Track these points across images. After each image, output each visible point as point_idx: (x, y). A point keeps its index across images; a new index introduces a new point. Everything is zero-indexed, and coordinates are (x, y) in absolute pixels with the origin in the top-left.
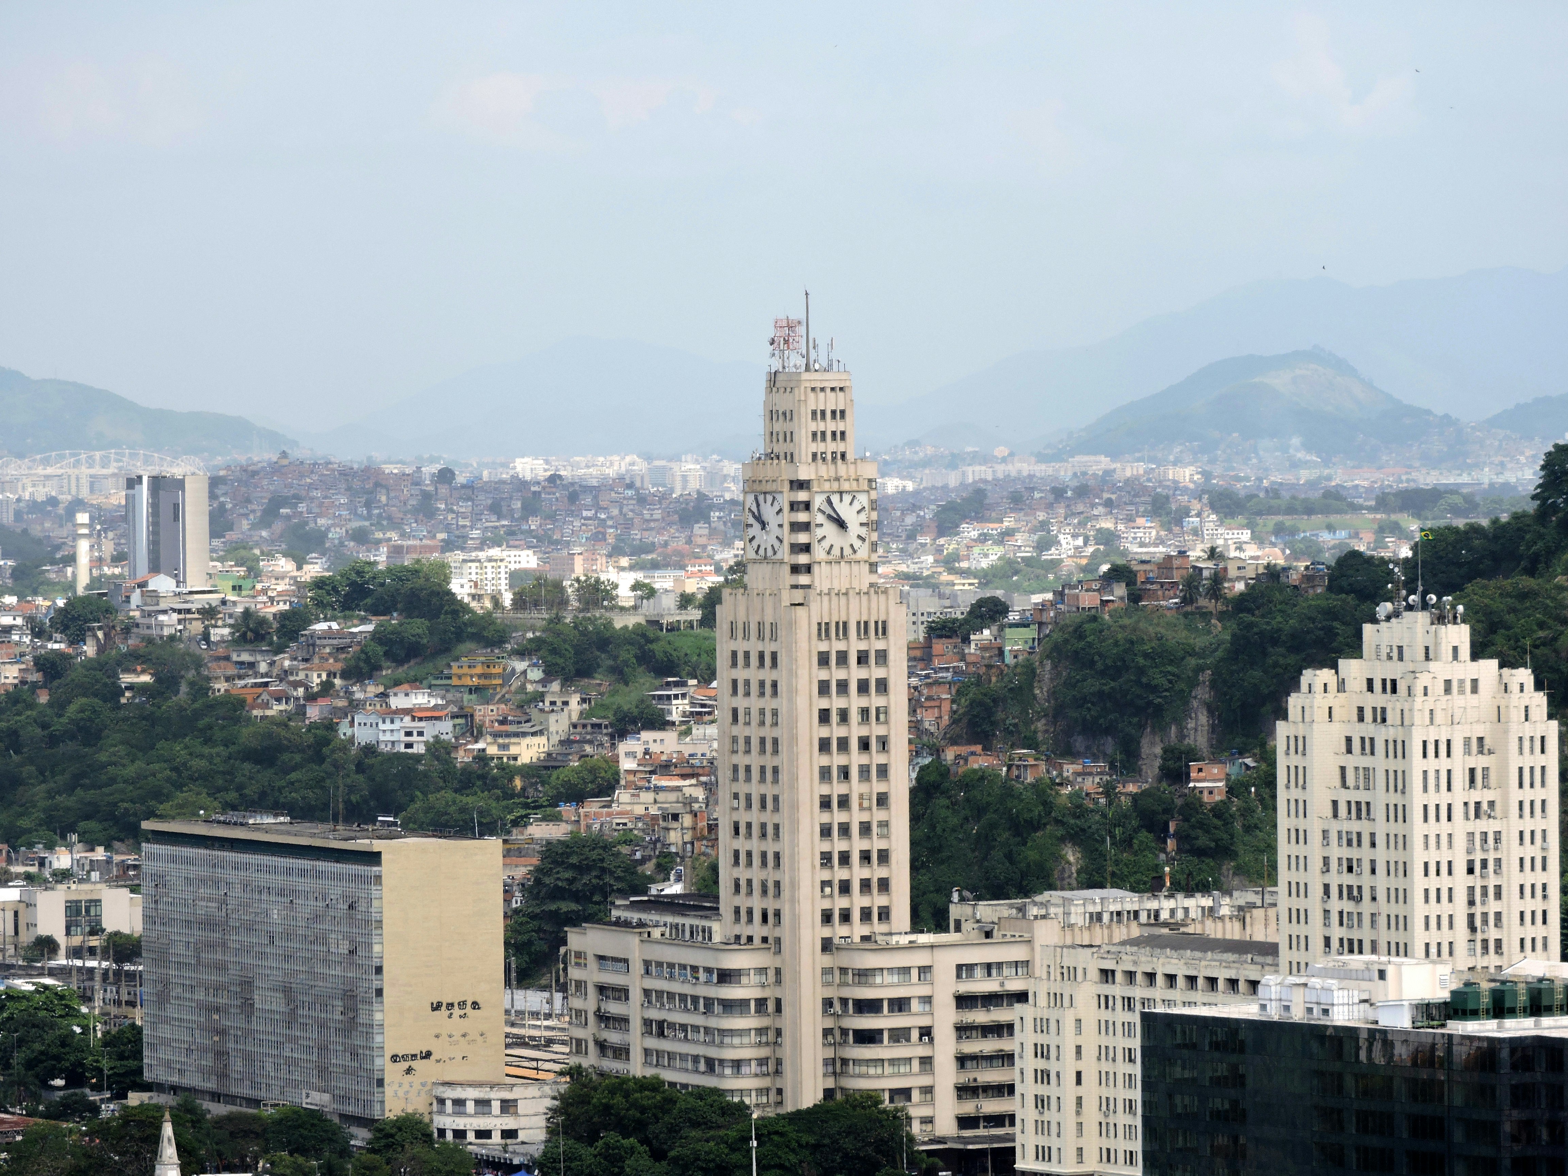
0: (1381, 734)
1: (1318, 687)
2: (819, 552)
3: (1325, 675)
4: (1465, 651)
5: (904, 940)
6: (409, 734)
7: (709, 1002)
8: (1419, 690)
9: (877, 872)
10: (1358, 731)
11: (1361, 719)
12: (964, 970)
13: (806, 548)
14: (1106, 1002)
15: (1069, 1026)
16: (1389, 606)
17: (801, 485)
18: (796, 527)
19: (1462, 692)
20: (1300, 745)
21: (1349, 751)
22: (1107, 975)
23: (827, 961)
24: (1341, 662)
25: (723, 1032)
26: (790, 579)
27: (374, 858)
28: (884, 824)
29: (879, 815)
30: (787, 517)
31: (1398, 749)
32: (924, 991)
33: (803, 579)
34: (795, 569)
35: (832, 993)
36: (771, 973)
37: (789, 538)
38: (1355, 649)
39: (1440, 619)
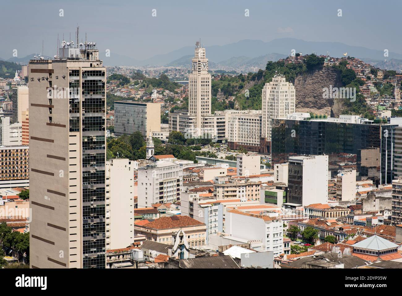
0: (275, 91)
1: (267, 85)
2: (201, 69)
3: (268, 84)
4: (285, 81)
5: (211, 115)
6: (124, 94)
7: (188, 122)
8: (280, 86)
9: (207, 107)
10: (272, 90)
11: (272, 89)
12: (218, 119)
13: (200, 69)
14: (239, 122)
15: (235, 125)
16: (276, 76)
17: (199, 61)
18: (199, 66)
19: (284, 86)
20: (265, 92)
21: (271, 92)
22: (239, 119)
23: (202, 117)
24: (270, 82)
25: (189, 126)
26: (198, 73)
27: (146, 105)
28: (208, 102)
29: (208, 100)
30: (198, 65)
31: (277, 92)
32: (213, 121)
33: (200, 72)
34: (199, 71)
35: (203, 121)
36: (195, 119)
37: (198, 68)
38: (271, 81)
39: (282, 77)
